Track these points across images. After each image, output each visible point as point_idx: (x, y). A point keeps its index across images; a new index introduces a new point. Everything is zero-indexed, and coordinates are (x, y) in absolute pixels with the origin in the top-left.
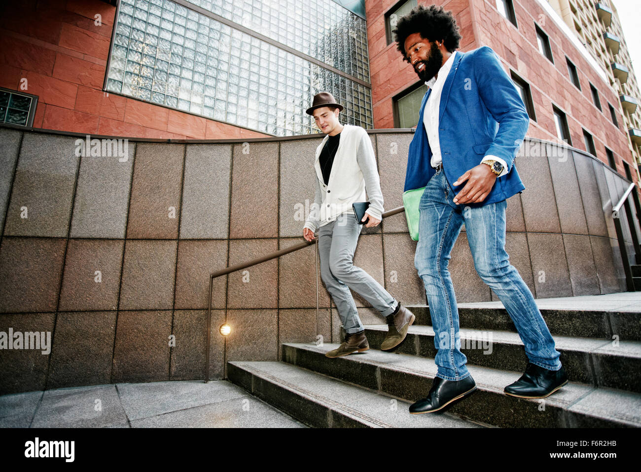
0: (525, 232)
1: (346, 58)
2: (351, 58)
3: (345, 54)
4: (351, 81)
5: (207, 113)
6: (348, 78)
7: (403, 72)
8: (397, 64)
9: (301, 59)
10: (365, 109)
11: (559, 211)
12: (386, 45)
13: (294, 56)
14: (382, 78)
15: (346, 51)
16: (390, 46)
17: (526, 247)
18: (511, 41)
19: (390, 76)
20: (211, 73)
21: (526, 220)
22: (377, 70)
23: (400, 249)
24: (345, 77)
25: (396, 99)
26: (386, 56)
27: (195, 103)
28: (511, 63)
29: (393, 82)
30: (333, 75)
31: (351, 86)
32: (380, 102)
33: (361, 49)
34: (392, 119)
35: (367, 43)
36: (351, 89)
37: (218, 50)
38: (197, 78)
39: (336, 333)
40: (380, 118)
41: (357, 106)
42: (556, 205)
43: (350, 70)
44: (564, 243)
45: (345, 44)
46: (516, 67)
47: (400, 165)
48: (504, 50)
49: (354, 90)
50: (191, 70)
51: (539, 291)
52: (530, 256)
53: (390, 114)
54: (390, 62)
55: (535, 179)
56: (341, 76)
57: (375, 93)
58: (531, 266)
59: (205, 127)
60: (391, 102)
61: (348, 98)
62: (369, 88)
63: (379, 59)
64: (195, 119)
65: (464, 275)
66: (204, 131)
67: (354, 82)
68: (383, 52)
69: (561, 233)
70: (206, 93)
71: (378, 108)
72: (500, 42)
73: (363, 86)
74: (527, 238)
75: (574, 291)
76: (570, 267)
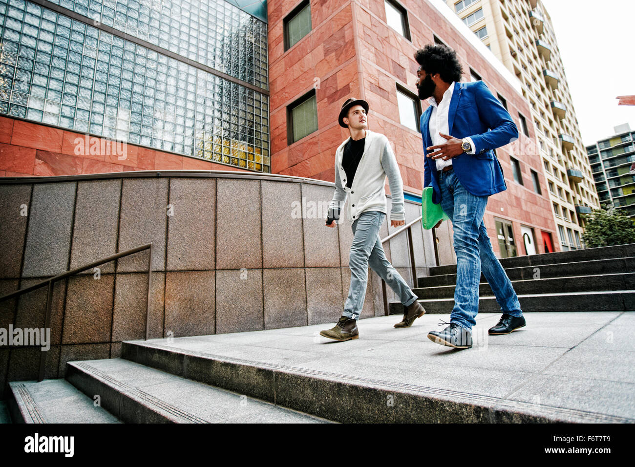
0: (262, 268)
1: (241, 63)
2: (247, 64)
3: (240, 60)
4: (245, 88)
5: (65, 123)
6: (241, 85)
7: (297, 81)
8: (292, 73)
9: (186, 65)
10: (260, 117)
11: (306, 247)
12: (283, 51)
13: (177, 61)
14: (278, 86)
15: (241, 55)
16: (287, 52)
17: (261, 282)
18: (402, 54)
19: (285, 84)
20: (71, 78)
21: (264, 257)
22: (275, 76)
23: (130, 287)
24: (238, 84)
25: (290, 108)
26: (283, 63)
27: (49, 113)
28: (398, 77)
29: (287, 90)
30: (224, 83)
31: (244, 93)
32: (276, 110)
33: (259, 54)
34: (286, 129)
35: (268, 48)
36: (245, 96)
37: (81, 54)
38: (53, 84)
39: (63, 369)
40: (276, 126)
41: (252, 114)
42: (303, 241)
43: (244, 77)
44: (305, 277)
45: (241, 48)
46: (405, 81)
47: (141, 208)
48: (391, 64)
49: (249, 98)
50: (46, 76)
51: (268, 323)
52: (263, 291)
53: (284, 123)
54: (286, 70)
55: (283, 217)
56: (234, 82)
57: (272, 101)
58: (263, 300)
59: (61, 139)
60: (285, 111)
61: (241, 106)
62: (266, 94)
63: (277, 65)
64: (48, 131)
65: (190, 310)
66: (60, 143)
67: (249, 88)
68: (280, 59)
69: (304, 267)
70: (65, 102)
71: (274, 116)
72: (387, 56)
73: (260, 93)
74: (263, 275)
75: (309, 321)
76: (309, 299)
